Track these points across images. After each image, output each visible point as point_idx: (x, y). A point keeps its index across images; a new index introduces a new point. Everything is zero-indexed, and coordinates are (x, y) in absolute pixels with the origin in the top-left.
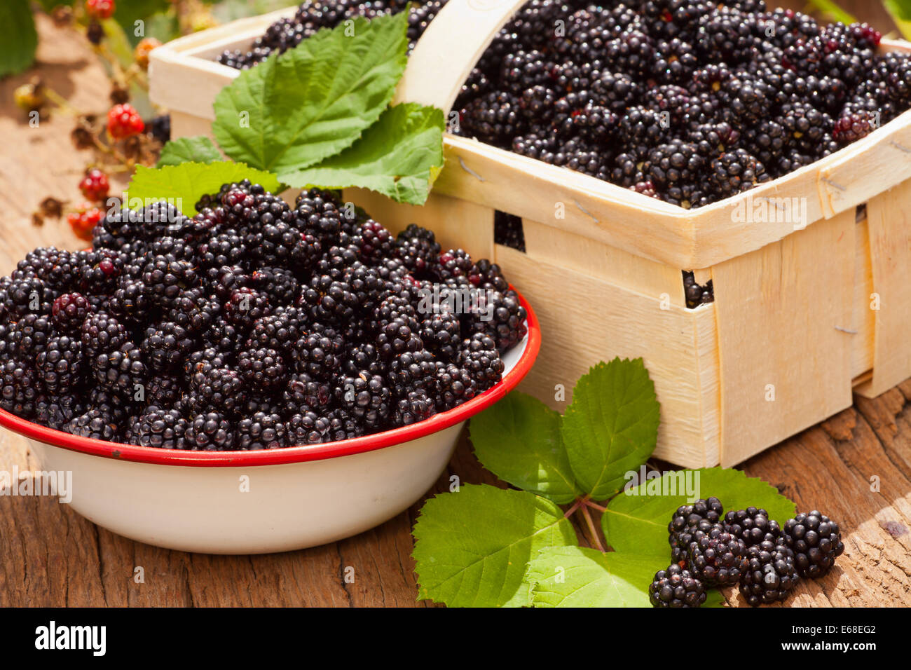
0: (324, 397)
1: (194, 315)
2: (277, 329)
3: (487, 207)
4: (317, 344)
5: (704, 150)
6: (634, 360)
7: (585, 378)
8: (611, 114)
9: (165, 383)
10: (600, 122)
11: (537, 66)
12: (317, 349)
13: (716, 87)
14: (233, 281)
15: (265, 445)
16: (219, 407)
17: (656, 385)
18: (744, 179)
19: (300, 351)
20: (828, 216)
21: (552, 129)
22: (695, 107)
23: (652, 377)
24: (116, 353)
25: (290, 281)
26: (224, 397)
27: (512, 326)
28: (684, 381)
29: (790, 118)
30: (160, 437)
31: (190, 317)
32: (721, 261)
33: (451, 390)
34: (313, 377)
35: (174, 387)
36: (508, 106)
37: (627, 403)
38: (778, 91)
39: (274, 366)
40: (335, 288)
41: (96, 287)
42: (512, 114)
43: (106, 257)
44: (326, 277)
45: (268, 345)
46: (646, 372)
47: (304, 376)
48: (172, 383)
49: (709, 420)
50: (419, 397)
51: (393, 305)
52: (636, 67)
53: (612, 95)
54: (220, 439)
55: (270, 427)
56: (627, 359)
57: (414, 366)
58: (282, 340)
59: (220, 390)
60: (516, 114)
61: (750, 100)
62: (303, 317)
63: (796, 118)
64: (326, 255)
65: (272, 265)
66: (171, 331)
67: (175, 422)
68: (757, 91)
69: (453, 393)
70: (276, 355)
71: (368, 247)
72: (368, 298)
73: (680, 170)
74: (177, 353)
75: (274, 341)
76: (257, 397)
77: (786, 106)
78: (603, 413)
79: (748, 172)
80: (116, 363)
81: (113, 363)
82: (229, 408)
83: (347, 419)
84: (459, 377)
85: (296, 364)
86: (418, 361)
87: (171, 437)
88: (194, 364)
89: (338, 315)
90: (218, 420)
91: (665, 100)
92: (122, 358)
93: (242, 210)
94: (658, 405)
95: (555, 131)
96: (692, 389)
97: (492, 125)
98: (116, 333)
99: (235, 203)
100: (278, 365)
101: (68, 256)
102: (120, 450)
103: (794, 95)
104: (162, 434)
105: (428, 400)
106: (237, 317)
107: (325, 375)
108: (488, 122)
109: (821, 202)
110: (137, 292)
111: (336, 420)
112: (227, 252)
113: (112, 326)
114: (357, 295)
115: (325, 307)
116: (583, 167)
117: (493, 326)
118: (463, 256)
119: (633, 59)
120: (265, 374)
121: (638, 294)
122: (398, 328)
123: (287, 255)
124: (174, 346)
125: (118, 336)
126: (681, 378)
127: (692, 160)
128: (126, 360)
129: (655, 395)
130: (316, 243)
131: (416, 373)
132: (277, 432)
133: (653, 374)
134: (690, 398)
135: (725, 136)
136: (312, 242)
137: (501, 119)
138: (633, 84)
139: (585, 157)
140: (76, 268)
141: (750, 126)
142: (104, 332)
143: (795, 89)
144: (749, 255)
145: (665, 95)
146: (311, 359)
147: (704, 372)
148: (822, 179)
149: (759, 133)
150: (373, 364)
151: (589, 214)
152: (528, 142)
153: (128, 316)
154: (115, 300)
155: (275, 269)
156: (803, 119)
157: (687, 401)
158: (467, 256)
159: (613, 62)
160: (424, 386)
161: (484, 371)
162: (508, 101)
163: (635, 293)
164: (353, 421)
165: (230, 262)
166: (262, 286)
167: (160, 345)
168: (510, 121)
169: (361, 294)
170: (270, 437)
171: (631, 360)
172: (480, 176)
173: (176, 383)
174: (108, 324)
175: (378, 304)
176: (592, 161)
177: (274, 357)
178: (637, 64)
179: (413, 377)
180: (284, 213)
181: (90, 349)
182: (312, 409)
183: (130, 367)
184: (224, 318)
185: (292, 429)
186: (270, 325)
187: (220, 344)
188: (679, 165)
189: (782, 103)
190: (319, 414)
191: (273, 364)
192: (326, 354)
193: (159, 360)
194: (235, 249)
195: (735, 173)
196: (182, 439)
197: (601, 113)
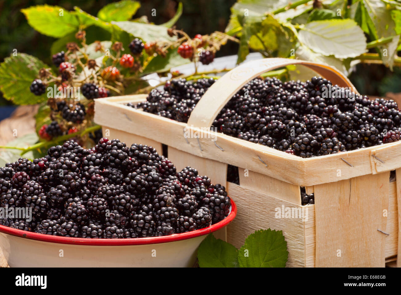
0: (124, 221)
1: (72, 182)
2: (107, 190)
3: (224, 163)
4: (124, 198)
5: (320, 139)
6: (278, 231)
7: (252, 235)
8: (282, 124)
9: (55, 211)
10: (277, 127)
11: (256, 105)
12: (123, 200)
13: (331, 115)
14: (93, 172)
15: (92, 237)
16: (75, 220)
17: (288, 243)
18: (334, 150)
19: (115, 200)
20: (374, 173)
21: (258, 132)
22: (320, 122)
23: (286, 240)
24: (35, 196)
25: (120, 175)
26: (77, 216)
27: (222, 208)
28: (299, 241)
29: (363, 130)
30: (46, 230)
31: (70, 183)
32: (318, 184)
33: (184, 226)
34: (120, 212)
35: (59, 213)
36: (240, 121)
37: (272, 250)
38: (359, 119)
39: (103, 205)
40: (138, 177)
41: (36, 173)
42: (241, 124)
43: (42, 160)
44: (135, 173)
45: (102, 197)
46: (284, 237)
47: (116, 211)
48: (58, 212)
49: (310, 260)
50: (167, 226)
51: (164, 189)
52: (299, 107)
53: (285, 117)
54: (72, 233)
55: (96, 230)
56: (275, 230)
57: (167, 213)
58: (109, 195)
59: (76, 212)
60: (244, 125)
61: (344, 120)
62: (122, 189)
63: (365, 130)
64: (140, 168)
65: (113, 167)
66: (60, 189)
67: (54, 225)
68: (348, 116)
69: (184, 227)
70: (105, 201)
71: (163, 170)
72: (154, 185)
73: (306, 145)
74: (61, 198)
75: (105, 195)
76: (94, 220)
77: (362, 126)
78: (260, 252)
79: (336, 147)
80: (35, 201)
81: (33, 201)
82: (79, 221)
83: (133, 232)
84: (188, 221)
85: (113, 207)
86: (169, 211)
87: (51, 231)
88: (68, 203)
89: (139, 190)
90: (73, 225)
91: (308, 120)
92: (38, 199)
93: (106, 146)
94: (288, 253)
95: (259, 132)
96: (302, 244)
97: (232, 129)
98: (38, 189)
99: (103, 142)
100: (105, 205)
101: (27, 160)
102: (27, 234)
103: (366, 121)
104: (47, 229)
105: (171, 228)
106: (93, 186)
107: (126, 212)
108: (230, 128)
109: (371, 166)
110: (50, 173)
111: (128, 232)
112: (94, 161)
113: (36, 185)
114: (149, 183)
115: (132, 185)
116: (265, 143)
117: (213, 207)
118: (207, 178)
119: (298, 103)
120: (98, 209)
121: (282, 200)
122: (163, 197)
123: (120, 163)
124: (61, 195)
125: (38, 190)
126: (298, 240)
127: (312, 141)
128: (39, 200)
129: (287, 248)
130: (136, 162)
131: (168, 216)
132: (98, 233)
133: (287, 238)
134: (300, 249)
135: (330, 134)
136: (134, 162)
137: (236, 126)
138: (296, 114)
139: (266, 139)
140: (29, 166)
141: (344, 132)
142: (32, 188)
143: (367, 119)
144: (332, 184)
145: (309, 118)
146: (120, 204)
147: (307, 237)
148: (372, 155)
149: (347, 135)
150: (151, 212)
151: (264, 163)
152: (245, 134)
153: (46, 184)
154: (41, 176)
155: (114, 169)
156: (368, 131)
157: (300, 250)
158: (209, 179)
159: (289, 104)
160: (171, 222)
161: (200, 220)
162: (241, 119)
163: (281, 200)
164: (136, 234)
165: (94, 165)
166: (106, 176)
167: (55, 194)
168: (240, 128)
169: (151, 183)
170: (94, 234)
171: (276, 231)
172: (222, 149)
173: (60, 212)
174: (35, 184)
175: (158, 188)
176: (269, 141)
177: (103, 202)
178: (300, 106)
179: (166, 217)
180: (123, 147)
181: (25, 195)
182: (117, 225)
183: (40, 203)
184: (87, 187)
185: (106, 232)
186: (105, 189)
187: (82, 197)
188: (306, 143)
189: (361, 124)
190: (119, 228)
191: (103, 204)
192: (127, 203)
193: (54, 201)
194: (98, 160)
195: (330, 147)
196: (56, 232)
197: (278, 124)
